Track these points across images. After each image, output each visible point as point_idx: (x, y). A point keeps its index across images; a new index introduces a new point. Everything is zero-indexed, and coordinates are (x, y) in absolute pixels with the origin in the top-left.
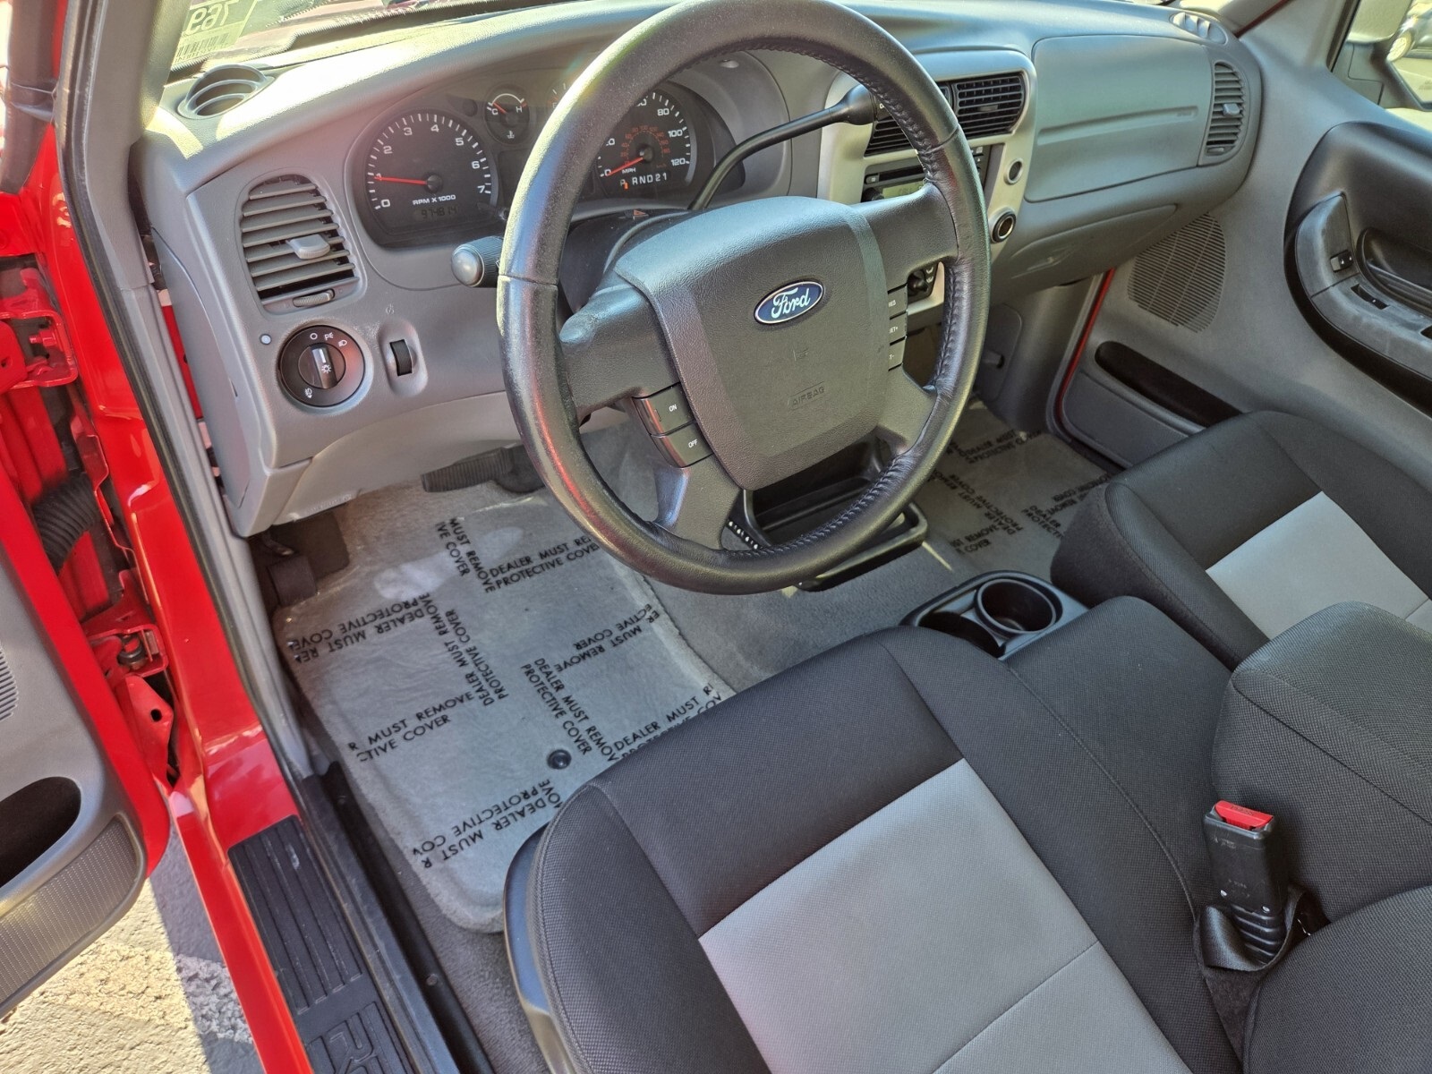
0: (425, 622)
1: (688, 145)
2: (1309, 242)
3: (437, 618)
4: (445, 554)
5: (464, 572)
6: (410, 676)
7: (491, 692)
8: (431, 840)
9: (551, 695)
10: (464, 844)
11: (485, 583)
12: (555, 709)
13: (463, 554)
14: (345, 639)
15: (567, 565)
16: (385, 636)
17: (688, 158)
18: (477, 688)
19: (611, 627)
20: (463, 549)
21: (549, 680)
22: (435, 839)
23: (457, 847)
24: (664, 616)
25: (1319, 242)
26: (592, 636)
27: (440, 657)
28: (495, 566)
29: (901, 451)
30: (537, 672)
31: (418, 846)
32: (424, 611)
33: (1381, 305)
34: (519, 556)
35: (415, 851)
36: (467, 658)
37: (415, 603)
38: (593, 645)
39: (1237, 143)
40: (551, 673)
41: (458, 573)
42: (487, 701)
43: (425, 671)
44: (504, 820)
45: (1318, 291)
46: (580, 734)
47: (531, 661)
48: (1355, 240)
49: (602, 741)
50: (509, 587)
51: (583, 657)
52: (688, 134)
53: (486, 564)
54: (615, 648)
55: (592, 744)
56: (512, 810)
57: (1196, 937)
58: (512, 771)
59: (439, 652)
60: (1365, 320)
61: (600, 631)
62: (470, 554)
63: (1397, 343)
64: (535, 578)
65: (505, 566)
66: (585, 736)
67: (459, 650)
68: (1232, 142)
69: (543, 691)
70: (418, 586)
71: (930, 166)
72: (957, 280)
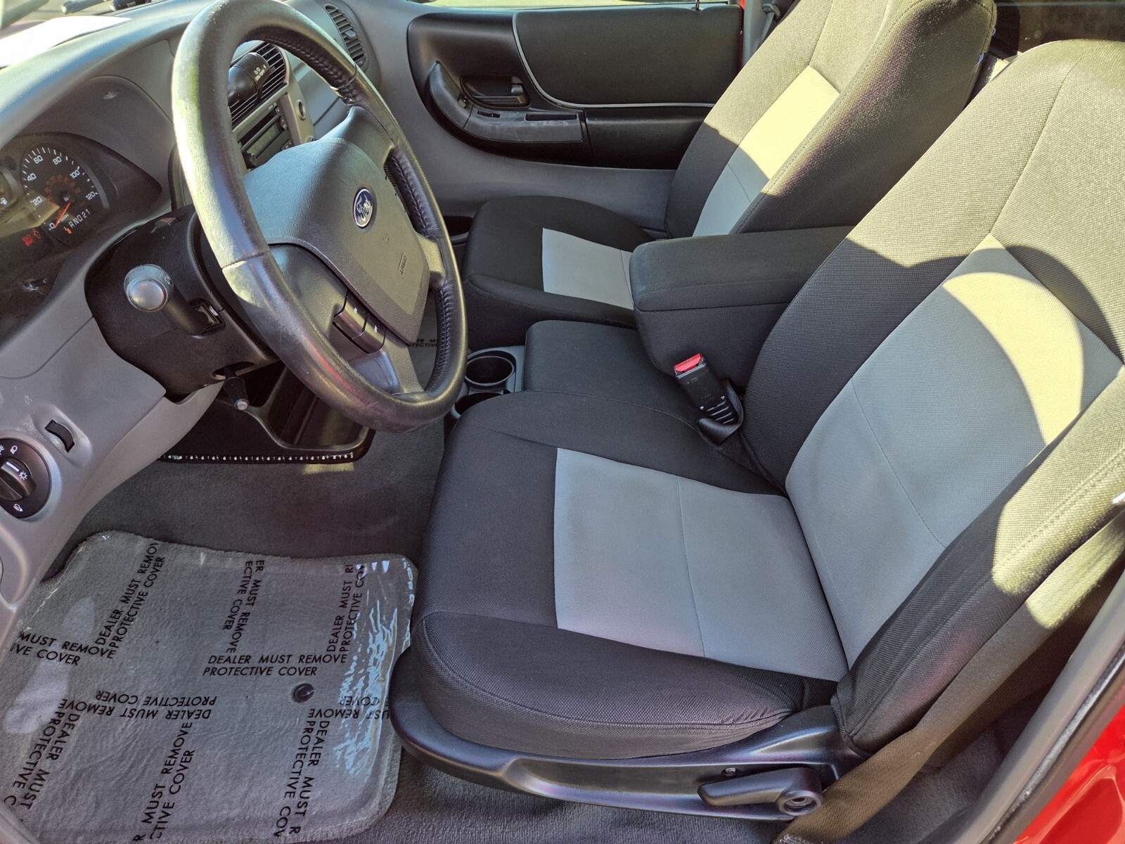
0: (85, 720)
1: (88, 180)
2: (442, 96)
3: (92, 708)
4: (44, 663)
5: (75, 662)
6: (121, 759)
7: (200, 707)
8: (279, 817)
9: (248, 668)
10: (306, 795)
11: (102, 654)
12: (261, 673)
13: (59, 650)
14: (30, 789)
15: (151, 591)
16: (64, 756)
17: (95, 190)
18: (186, 715)
19: (236, 598)
20: (56, 647)
21: (234, 662)
22: (281, 815)
23: (303, 801)
24: (268, 559)
25: (448, 95)
26: (229, 614)
27: (129, 726)
28: (97, 636)
29: (442, 283)
30: (218, 666)
31: (275, 830)
32: (76, 712)
33: (498, 116)
34: (106, 617)
35: (276, 834)
36: (153, 708)
37: (60, 714)
38: (237, 618)
39: (365, 55)
40: (229, 657)
41: (70, 666)
42: (205, 715)
43: (130, 744)
44: (314, 756)
45: (464, 123)
46: (297, 668)
47: (206, 665)
48: (459, 85)
49: (317, 658)
50: (125, 640)
51: (239, 629)
52: (84, 171)
53: (87, 641)
54: (255, 605)
55: (313, 665)
56: (311, 746)
57: (705, 439)
58: (281, 729)
59: (124, 724)
60: (497, 127)
61: (232, 605)
62: (65, 646)
63: (520, 131)
64: (137, 618)
65: (104, 630)
66: (302, 666)
67: (138, 709)
68: (362, 55)
69: (240, 672)
70: (49, 702)
71: (350, 95)
72: (400, 163)
